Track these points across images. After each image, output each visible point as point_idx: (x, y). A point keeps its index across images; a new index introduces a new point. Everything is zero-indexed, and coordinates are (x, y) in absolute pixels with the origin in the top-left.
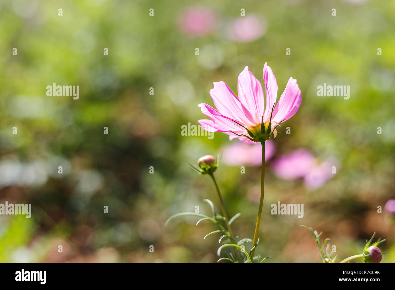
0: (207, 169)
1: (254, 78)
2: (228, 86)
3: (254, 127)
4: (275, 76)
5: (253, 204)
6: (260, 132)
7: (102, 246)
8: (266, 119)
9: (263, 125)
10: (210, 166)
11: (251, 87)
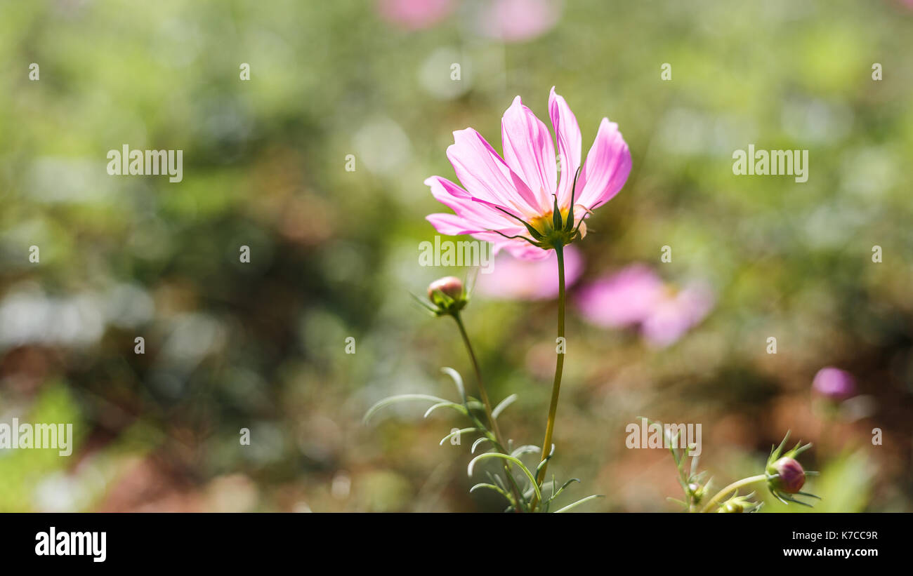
0: (447, 305)
1: (533, 118)
2: (482, 137)
3: (539, 219)
4: (575, 115)
5: (537, 380)
6: (552, 227)
7: (220, 472)
8: (563, 203)
9: (557, 213)
10: (453, 297)
11: (528, 137)
